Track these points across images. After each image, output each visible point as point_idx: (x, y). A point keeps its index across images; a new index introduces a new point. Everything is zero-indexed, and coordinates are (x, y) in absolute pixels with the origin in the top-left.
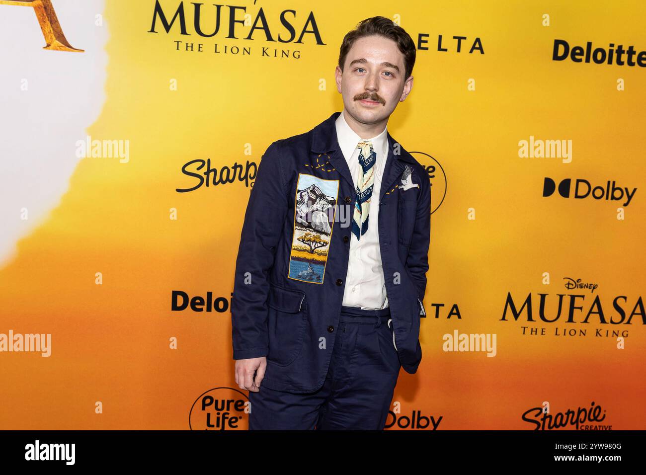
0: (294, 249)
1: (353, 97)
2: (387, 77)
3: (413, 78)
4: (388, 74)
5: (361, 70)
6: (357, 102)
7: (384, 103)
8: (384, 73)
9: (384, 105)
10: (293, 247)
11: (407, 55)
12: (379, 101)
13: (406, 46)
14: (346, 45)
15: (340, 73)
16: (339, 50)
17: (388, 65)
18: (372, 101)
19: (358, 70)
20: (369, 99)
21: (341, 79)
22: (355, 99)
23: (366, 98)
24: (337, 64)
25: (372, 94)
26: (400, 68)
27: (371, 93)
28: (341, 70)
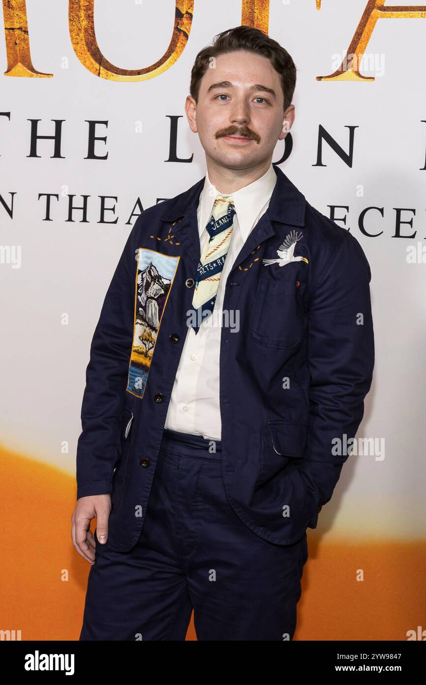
0: (135, 351)
1: (215, 133)
2: (260, 105)
3: (294, 108)
4: (261, 100)
5: (224, 97)
6: (221, 140)
7: (258, 139)
8: (255, 100)
9: (258, 143)
10: (133, 349)
11: (284, 76)
12: (251, 138)
13: (283, 64)
14: (200, 65)
15: (192, 106)
16: (190, 74)
17: (261, 88)
18: (242, 137)
19: (220, 98)
20: (237, 135)
21: (195, 114)
22: (218, 136)
23: (233, 133)
24: (188, 94)
25: (242, 129)
26: (276, 93)
27: (240, 126)
28: (194, 101)
